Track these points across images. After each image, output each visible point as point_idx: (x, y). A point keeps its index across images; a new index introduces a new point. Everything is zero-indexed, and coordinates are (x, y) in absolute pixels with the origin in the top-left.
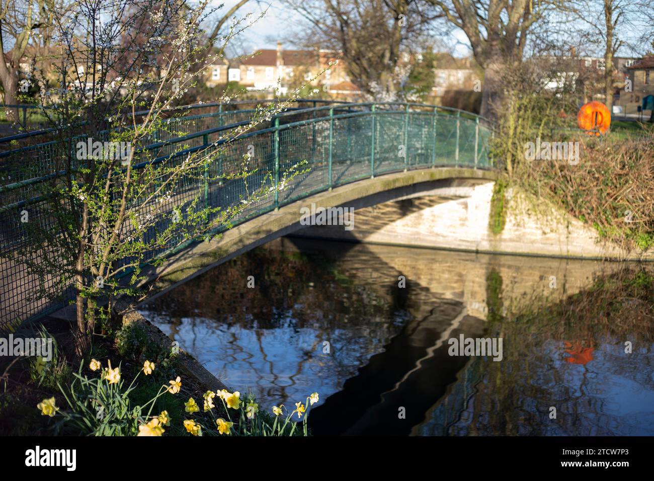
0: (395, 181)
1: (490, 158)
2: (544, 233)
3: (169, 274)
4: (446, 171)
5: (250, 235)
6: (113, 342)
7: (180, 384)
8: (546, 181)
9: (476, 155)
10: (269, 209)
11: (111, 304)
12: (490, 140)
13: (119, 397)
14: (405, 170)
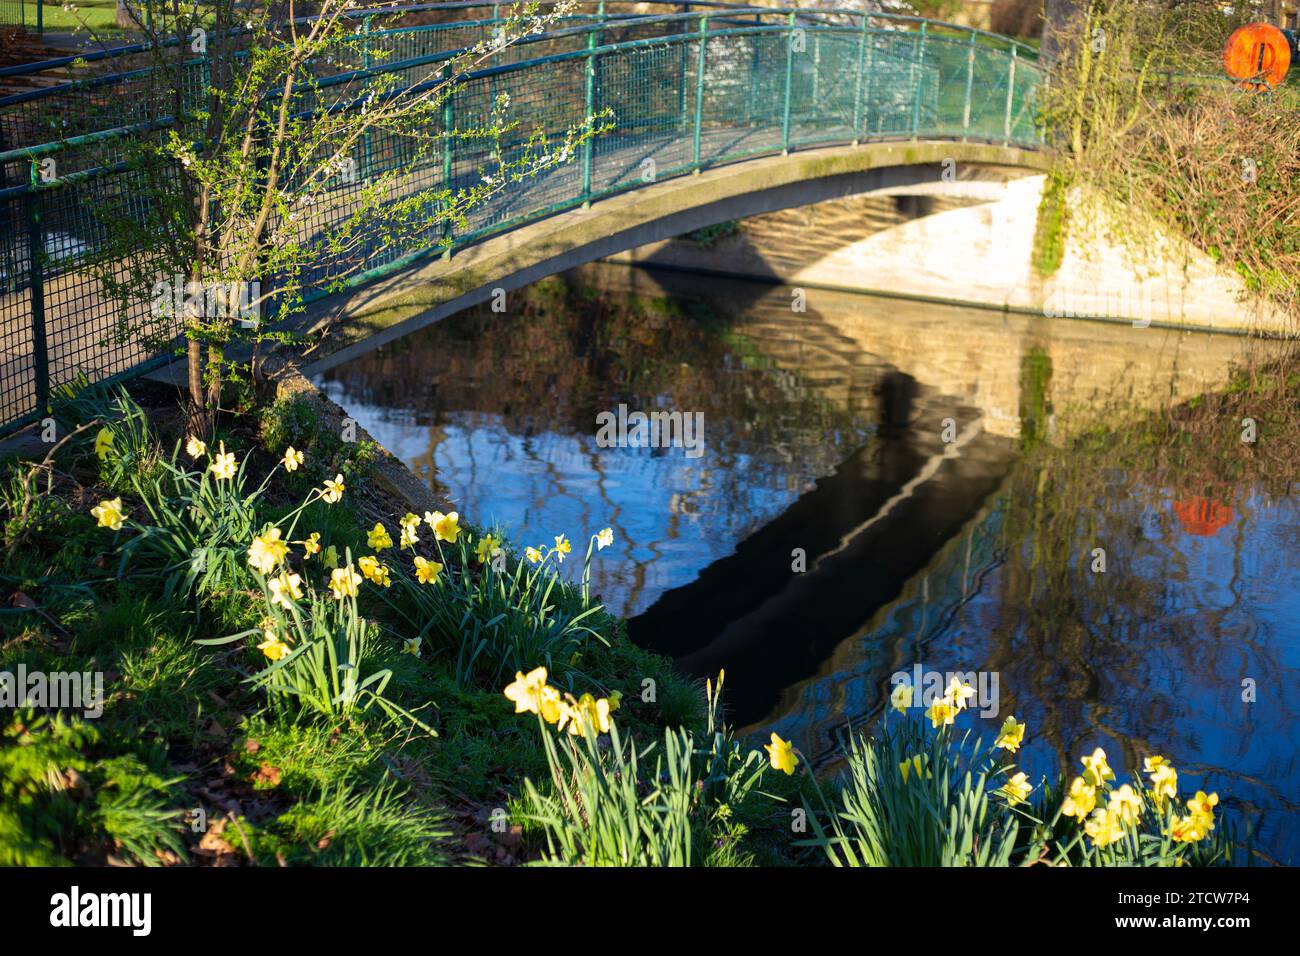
0: (829, 162)
1: (1038, 127)
2: (1139, 279)
3: (369, 314)
4: (939, 148)
5: (531, 250)
6: (257, 428)
7: (343, 487)
8: (1147, 176)
9: (1008, 119)
10: (570, 204)
11: (257, 361)
12: (1041, 92)
13: (236, 505)
14: (855, 142)
